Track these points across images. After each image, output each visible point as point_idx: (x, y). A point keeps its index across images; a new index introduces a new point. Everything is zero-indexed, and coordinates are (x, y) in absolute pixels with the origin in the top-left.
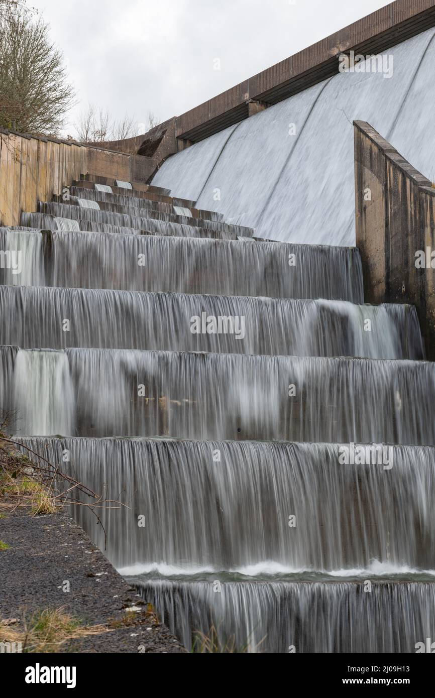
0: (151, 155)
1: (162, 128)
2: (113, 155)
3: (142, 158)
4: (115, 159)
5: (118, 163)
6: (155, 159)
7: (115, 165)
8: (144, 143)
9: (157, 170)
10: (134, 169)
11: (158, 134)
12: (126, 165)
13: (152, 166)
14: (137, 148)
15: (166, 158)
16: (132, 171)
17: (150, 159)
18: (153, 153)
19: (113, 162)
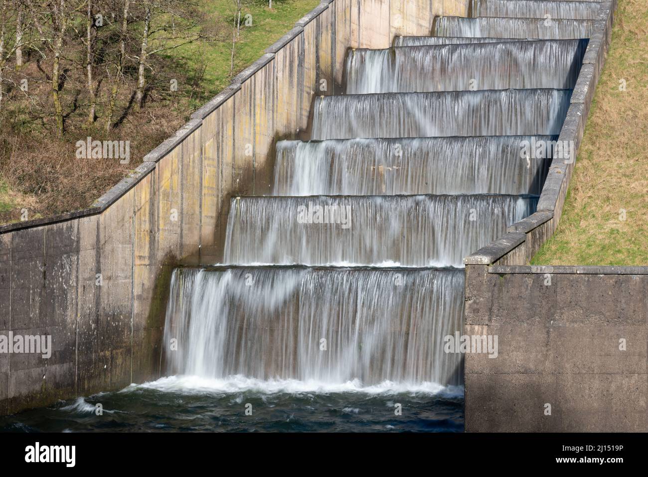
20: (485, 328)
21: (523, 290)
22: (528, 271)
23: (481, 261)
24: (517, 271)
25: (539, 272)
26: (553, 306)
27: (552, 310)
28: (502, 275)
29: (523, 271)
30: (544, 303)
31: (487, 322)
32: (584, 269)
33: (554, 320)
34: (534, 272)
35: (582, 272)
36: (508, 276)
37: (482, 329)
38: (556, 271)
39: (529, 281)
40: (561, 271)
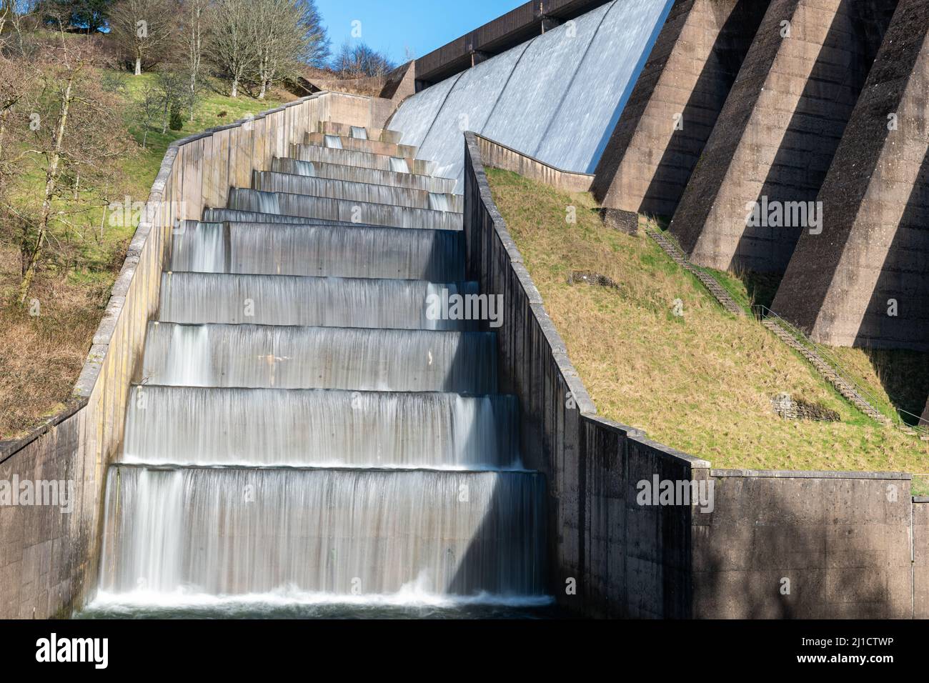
0: (390, 97)
1: (402, 70)
2: (354, 99)
3: (382, 100)
4: (356, 103)
5: (358, 105)
6: (396, 100)
7: (356, 108)
8: (387, 84)
9: (396, 111)
10: (374, 110)
11: (400, 76)
12: (366, 107)
13: (391, 107)
14: (381, 87)
15: (405, 99)
16: (372, 113)
17: (390, 100)
18: (393, 95)
19: (354, 105)
20: (708, 527)
21: (736, 492)
22: (740, 474)
23: (705, 465)
24: (732, 474)
25: (748, 475)
26: (757, 507)
27: (757, 511)
28: (720, 478)
29: (736, 475)
30: (751, 504)
31: (709, 523)
32: (780, 473)
33: (758, 520)
34: (744, 475)
35: (779, 476)
36: (724, 479)
37: (706, 529)
38: (761, 475)
39: (740, 483)
40: (764, 475)
